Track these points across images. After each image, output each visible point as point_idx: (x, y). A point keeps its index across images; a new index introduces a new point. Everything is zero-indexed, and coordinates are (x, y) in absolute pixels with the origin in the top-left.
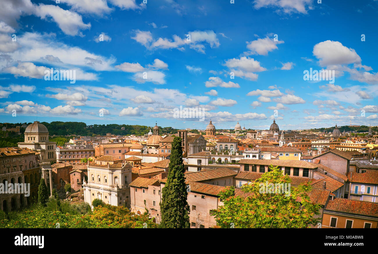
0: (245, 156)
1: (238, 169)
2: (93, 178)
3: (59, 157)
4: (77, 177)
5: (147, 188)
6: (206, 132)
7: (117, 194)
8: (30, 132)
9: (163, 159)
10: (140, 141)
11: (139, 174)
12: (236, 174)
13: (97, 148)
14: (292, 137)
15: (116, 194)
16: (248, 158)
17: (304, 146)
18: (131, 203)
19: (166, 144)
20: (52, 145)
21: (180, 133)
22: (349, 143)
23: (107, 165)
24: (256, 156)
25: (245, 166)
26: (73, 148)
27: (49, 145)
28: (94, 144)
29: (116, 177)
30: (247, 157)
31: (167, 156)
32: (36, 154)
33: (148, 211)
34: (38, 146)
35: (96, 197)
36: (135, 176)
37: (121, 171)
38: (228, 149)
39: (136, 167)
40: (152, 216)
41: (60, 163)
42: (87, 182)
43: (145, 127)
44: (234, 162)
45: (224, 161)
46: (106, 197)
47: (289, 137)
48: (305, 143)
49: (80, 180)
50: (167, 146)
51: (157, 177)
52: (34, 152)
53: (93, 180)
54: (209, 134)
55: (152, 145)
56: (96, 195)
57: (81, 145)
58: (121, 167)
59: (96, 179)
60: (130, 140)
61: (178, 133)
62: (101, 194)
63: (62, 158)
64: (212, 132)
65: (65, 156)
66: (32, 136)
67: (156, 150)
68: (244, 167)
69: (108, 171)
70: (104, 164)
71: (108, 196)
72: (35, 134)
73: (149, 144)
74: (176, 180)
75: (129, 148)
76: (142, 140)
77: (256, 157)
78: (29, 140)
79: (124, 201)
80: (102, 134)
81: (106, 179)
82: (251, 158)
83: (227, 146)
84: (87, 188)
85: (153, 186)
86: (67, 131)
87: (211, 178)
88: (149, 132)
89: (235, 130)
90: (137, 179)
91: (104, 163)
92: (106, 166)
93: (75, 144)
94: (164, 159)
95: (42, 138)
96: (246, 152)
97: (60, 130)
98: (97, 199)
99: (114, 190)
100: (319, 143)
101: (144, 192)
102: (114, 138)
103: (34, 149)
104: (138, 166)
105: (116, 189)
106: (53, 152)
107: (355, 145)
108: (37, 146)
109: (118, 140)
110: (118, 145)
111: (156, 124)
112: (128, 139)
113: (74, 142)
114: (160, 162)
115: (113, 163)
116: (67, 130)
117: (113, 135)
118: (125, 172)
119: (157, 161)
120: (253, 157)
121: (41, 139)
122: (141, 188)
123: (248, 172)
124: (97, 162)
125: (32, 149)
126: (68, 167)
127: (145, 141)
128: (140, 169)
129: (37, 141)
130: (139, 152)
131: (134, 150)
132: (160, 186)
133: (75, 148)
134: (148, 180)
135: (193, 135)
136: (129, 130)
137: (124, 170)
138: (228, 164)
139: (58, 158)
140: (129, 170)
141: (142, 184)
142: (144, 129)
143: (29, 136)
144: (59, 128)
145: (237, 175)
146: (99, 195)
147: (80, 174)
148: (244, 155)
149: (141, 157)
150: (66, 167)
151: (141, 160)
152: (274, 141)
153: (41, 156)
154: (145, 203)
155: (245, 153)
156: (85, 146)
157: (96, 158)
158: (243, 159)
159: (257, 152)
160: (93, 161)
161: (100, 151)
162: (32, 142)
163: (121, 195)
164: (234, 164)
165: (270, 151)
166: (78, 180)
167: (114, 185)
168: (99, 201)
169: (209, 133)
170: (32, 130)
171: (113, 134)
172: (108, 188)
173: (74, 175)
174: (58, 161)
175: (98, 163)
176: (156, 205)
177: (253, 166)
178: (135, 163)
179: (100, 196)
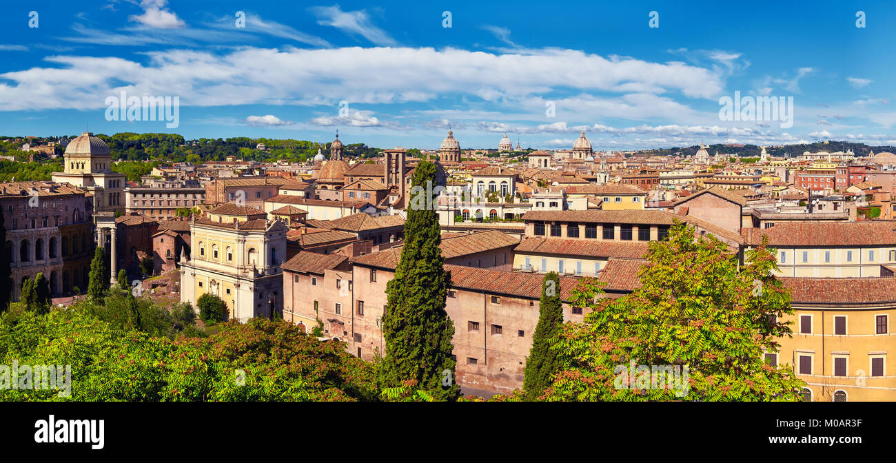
0: (535, 205)
1: (521, 231)
2: (202, 249)
3: (131, 205)
4: (167, 245)
5: (323, 275)
6: (439, 154)
7: (252, 286)
8: (74, 152)
9: (353, 213)
10: (297, 172)
11: (301, 244)
12: (518, 242)
13: (210, 187)
14: (617, 165)
15: (252, 284)
16: (540, 208)
17: (646, 181)
18: (285, 306)
19: (358, 178)
20: (116, 179)
21: (390, 156)
22: (729, 175)
23: (232, 224)
24: (557, 203)
25: (535, 225)
26: (159, 185)
27: (112, 179)
28: (202, 178)
29: (251, 250)
30: (537, 206)
31: (361, 206)
32: (86, 195)
33: (322, 325)
34: (91, 180)
35: (206, 289)
36: (294, 248)
37: (263, 236)
38: (497, 190)
39: (295, 229)
40: (331, 335)
41: (132, 214)
42: (189, 259)
43: (306, 143)
44: (510, 217)
45: (489, 216)
46: (228, 291)
47: (612, 165)
48: (648, 175)
49: (173, 253)
50: (362, 185)
51: (343, 251)
52: (83, 192)
53: (202, 253)
54: (447, 159)
55: (328, 181)
56: (206, 284)
57: (175, 181)
58: (265, 229)
59: (209, 253)
60: (278, 172)
61: (386, 155)
62: (218, 284)
63: (136, 204)
64: (454, 155)
65: (144, 202)
66: (78, 160)
67: (337, 193)
68: (533, 226)
69: (236, 236)
70: (228, 222)
71: (234, 290)
72: (84, 156)
73: (322, 180)
74: (422, 262)
75: (278, 187)
76: (304, 171)
77: (557, 206)
78: (72, 167)
79: (270, 302)
80: (216, 158)
81: (231, 253)
82: (547, 208)
83: (494, 184)
84: (188, 271)
85: (335, 272)
86: (146, 152)
87: (464, 253)
88: (316, 153)
89: (499, 151)
90: (298, 256)
91: (228, 219)
92: (231, 226)
93: (163, 177)
94: (355, 211)
95: (98, 166)
96: (536, 195)
97: (132, 149)
98: (207, 295)
99: (246, 277)
100: (673, 175)
101: (314, 283)
102: (244, 167)
103: (82, 186)
104: (299, 227)
105: (251, 275)
106: (118, 193)
107: (740, 179)
108: (88, 180)
109: (251, 171)
110: (255, 180)
111: (337, 136)
112: (273, 169)
113: (161, 174)
114: (346, 218)
115: (245, 219)
116: (146, 150)
117: (240, 161)
118: (272, 238)
119: (340, 217)
120: (551, 206)
121: (95, 168)
122: (308, 274)
123: (543, 237)
124: (212, 216)
125: (78, 186)
126: (149, 223)
127: (310, 173)
128: (303, 232)
129: (88, 170)
130: (299, 197)
131: (290, 193)
132: (352, 269)
133: (163, 185)
134: (325, 258)
135: (413, 162)
136: (273, 150)
137: (271, 235)
138: (498, 222)
139: (128, 205)
140: (280, 234)
141: (311, 267)
142: (305, 148)
143: (73, 160)
144: (131, 145)
145: (518, 244)
146: (213, 285)
147: (173, 239)
148: (532, 201)
149: (303, 208)
150: (144, 225)
151: (305, 214)
152: (586, 173)
153: (97, 199)
154: (316, 308)
155: (534, 197)
156: (184, 183)
157: (208, 208)
158: (529, 209)
159: (559, 195)
160: (202, 213)
161: (215, 193)
162: (78, 172)
163: (262, 288)
164: (511, 221)
165: (583, 192)
166: (169, 251)
167: (247, 267)
168: (212, 298)
169: (447, 156)
170: (79, 149)
171: (240, 159)
172: (235, 271)
173: (162, 240)
174: (127, 211)
175: (215, 218)
176: (341, 313)
177: (553, 224)
178: (293, 220)
179: (214, 288)
